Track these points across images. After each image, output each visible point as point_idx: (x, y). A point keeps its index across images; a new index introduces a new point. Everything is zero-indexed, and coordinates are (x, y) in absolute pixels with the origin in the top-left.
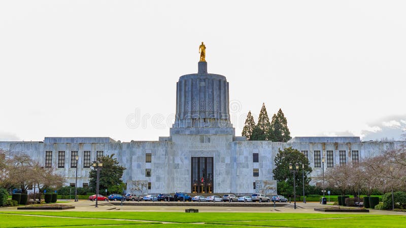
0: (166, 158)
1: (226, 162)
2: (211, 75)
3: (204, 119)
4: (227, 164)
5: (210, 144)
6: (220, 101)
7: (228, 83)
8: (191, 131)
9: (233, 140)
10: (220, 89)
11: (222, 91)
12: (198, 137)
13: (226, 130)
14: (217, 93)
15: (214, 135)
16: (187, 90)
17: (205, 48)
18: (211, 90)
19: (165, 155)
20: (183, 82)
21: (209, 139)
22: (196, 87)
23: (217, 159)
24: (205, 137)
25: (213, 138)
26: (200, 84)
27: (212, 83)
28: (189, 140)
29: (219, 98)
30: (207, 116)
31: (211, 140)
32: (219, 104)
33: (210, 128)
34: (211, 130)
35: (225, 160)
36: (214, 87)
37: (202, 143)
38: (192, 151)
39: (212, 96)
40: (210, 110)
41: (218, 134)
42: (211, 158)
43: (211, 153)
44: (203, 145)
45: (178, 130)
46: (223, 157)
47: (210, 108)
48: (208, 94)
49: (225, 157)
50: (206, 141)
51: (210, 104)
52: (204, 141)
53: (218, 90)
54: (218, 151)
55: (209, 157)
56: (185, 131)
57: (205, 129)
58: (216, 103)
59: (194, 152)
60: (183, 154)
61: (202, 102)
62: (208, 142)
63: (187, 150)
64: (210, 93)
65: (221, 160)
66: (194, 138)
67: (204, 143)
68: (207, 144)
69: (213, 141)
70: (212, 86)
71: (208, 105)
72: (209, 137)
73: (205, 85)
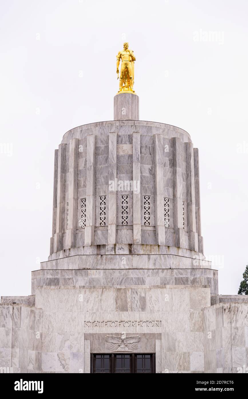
0: (13, 355)
2: (149, 126)
3: (130, 245)
5: (144, 316)
6: (174, 196)
7: (196, 151)
8: (91, 281)
9: (213, 302)
10: (173, 163)
11: (180, 170)
12: (110, 296)
13: (192, 278)
15: (158, 287)
16: (81, 167)
17: (133, 60)
18: (147, 167)
19: (13, 347)
20: (72, 147)
21: (143, 300)
22: (107, 159)
23: (166, 357)
24: (130, 294)
25: (154, 298)
26: (117, 148)
27: (150, 146)
28: (85, 304)
29: (171, 190)
30: (137, 238)
31: (148, 305)
32: (171, 206)
33: (146, 271)
34: (149, 276)
35: (189, 362)
36: (157, 157)
37: (121, 313)
38: (95, 336)
39: (152, 183)
40: (145, 222)
41: (168, 286)
42: (149, 356)
43: (147, 339)
44: (125, 316)
45: (56, 277)
46: (185, 353)
47: (147, 216)
48: (141, 178)
49: (189, 353)
50: (134, 306)
51: (147, 206)
52: (128, 306)
53: (168, 167)
54: (168, 335)
55: (142, 352)
56: (75, 281)
57: (133, 275)
58: (163, 202)
59: (100, 338)
60: (68, 343)
61: (123, 200)
62: (140, 310)
63: (79, 333)
64: (147, 174)
65: (179, 363)
66: (100, 296)
67: (127, 311)
68: (136, 315)
69: (154, 305)
70: (150, 154)
71: (141, 206)
72: (143, 295)
73: (131, 154)
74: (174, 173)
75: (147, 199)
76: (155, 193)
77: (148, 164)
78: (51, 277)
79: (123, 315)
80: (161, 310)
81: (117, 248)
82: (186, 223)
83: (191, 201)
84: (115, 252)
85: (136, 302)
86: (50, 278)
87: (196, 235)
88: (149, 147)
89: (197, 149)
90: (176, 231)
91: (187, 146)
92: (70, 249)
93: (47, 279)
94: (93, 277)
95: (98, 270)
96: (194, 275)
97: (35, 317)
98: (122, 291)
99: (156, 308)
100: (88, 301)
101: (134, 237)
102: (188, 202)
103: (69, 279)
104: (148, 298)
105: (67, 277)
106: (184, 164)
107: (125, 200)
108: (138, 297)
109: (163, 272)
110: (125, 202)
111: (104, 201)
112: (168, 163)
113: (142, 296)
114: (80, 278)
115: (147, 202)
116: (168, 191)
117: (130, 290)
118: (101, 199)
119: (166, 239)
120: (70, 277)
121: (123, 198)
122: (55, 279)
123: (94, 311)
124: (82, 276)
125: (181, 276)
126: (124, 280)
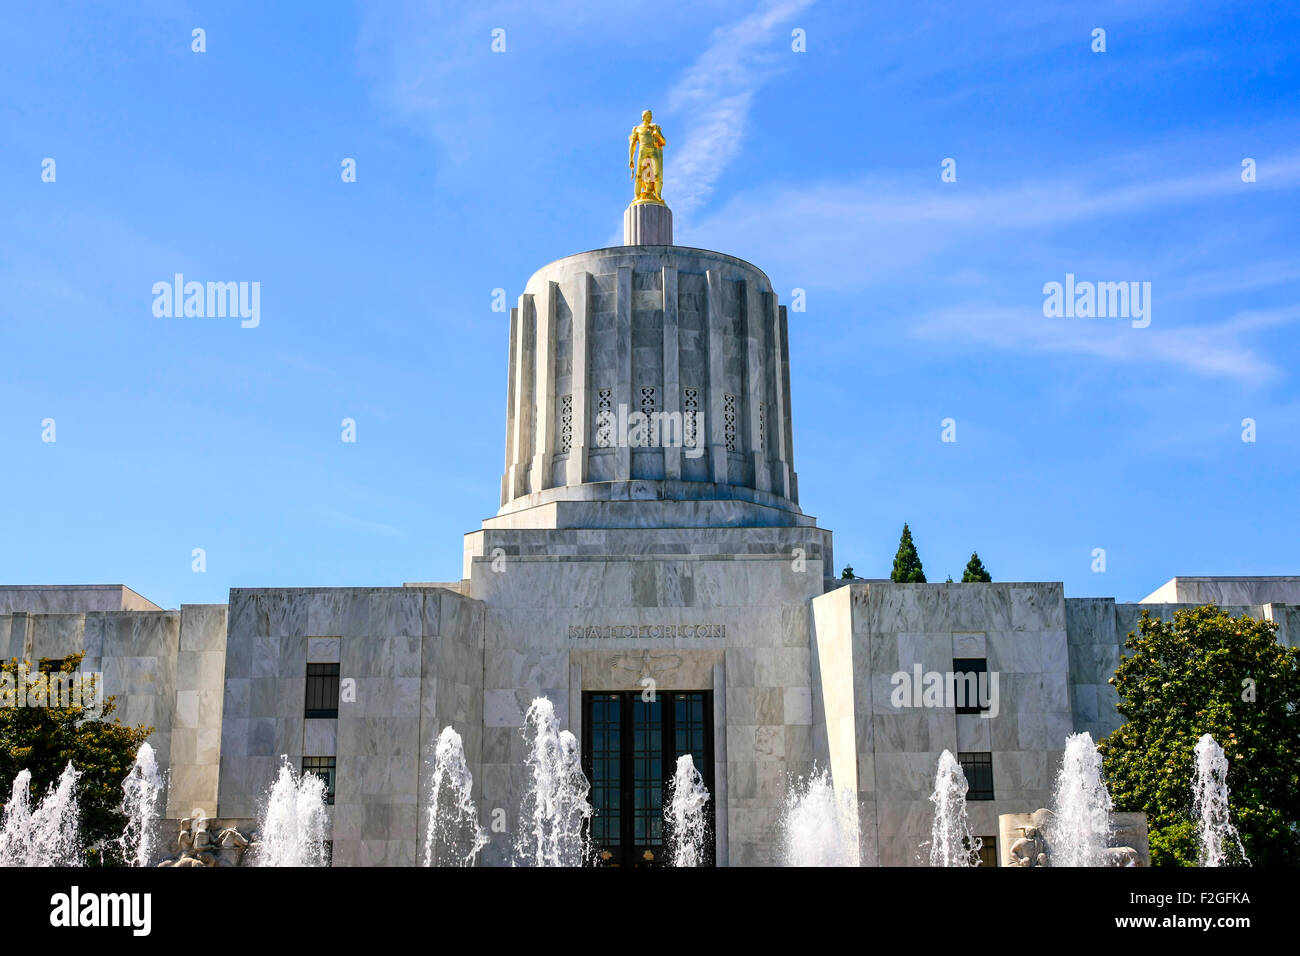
0: (423, 692)
1: (788, 719)
3: (660, 482)
4: (792, 727)
5: (691, 615)
6: (744, 390)
8: (583, 549)
10: (741, 329)
11: (754, 342)
12: (624, 573)
13: (783, 545)
14: (725, 350)
15: (716, 558)
16: (562, 336)
18: (692, 333)
19: (424, 675)
21: (687, 583)
22: (612, 319)
23: (734, 698)
24: (661, 573)
25: (709, 580)
26: (634, 298)
27: (697, 294)
28: (572, 592)
29: (737, 380)
30: (672, 469)
31: (698, 593)
32: (738, 411)
33: (690, 531)
34: (696, 541)
35: (782, 708)
36: (711, 315)
37: (643, 609)
38: (590, 655)
39: (701, 365)
41: (737, 556)
42: (700, 697)
43: (697, 663)
44: (651, 616)
45: (513, 544)
46: (772, 690)
48: (679, 354)
49: (781, 688)
50: (670, 596)
51: (691, 408)
52: (658, 595)
53: (731, 336)
54: (739, 654)
55: (685, 688)
56: (549, 551)
57: (663, 538)
58: (723, 403)
59: (602, 661)
60: (535, 671)
61: (644, 397)
62: (683, 604)
63: (559, 651)
64: (691, 347)
65: (761, 709)
66: (600, 578)
67: (656, 606)
68: (675, 614)
69: (710, 594)
70: (697, 310)
72: (688, 574)
73: (660, 308)
74: (743, 347)
75: (691, 395)
76: (706, 384)
77: (692, 329)
79: (647, 614)
80: (724, 604)
81: (633, 489)
82: (766, 445)
83: (776, 403)
84: (629, 495)
85: (673, 588)
87: (786, 468)
88: (695, 297)
89: (785, 307)
90: (748, 458)
91: (767, 297)
92: (539, 493)
94: (587, 543)
95: (595, 531)
96: (787, 540)
97: (469, 618)
98: (645, 565)
99: (714, 601)
100: (576, 587)
101: (667, 467)
102: (770, 404)
103: (539, 548)
104: (697, 581)
105: (535, 545)
106: (761, 332)
107: (648, 397)
108: (678, 577)
109: (724, 534)
110: (648, 400)
111: (608, 399)
112: (731, 328)
113: (686, 575)
114: (559, 547)
115: (691, 402)
116: (731, 382)
117: (662, 564)
118: (601, 396)
119: (730, 470)
120: (541, 544)
121: (644, 393)
123: (590, 606)
124: (565, 542)
125: (761, 542)
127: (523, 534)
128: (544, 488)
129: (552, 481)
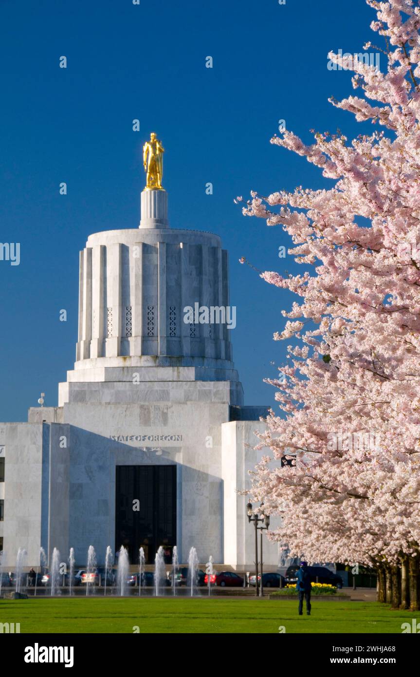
3: (156, 358)
12: (136, 410)
26: (144, 258)
27: (176, 255)
28: (111, 419)
31: (170, 420)
33: (170, 383)
34: (173, 388)
36: (183, 267)
39: (178, 293)
40: (171, 333)
45: (83, 389)
47: (173, 326)
48: (167, 288)
51: (173, 316)
53: (194, 276)
55: (164, 464)
56: (101, 393)
57: (157, 387)
60: (94, 457)
61: (149, 311)
63: (105, 447)
66: (124, 413)
70: (176, 264)
71: (167, 317)
73: (156, 263)
74: (200, 282)
75: (173, 309)
76: (180, 304)
77: (173, 274)
78: (78, 389)
79: (146, 430)
84: (140, 363)
86: (77, 391)
88: (175, 257)
90: (202, 340)
92: (96, 359)
93: (74, 391)
94: (119, 389)
95: (124, 383)
98: (145, 407)
99: (178, 423)
100: (113, 417)
103: (96, 391)
104: (169, 414)
105: (94, 389)
108: (161, 412)
112: (194, 273)
113: (164, 411)
114: (106, 391)
116: (194, 300)
117: (153, 407)
119: (191, 349)
120: (97, 389)
121: (149, 309)
122: (82, 391)
123: (119, 426)
126: (149, 392)
127: (88, 384)
128: (98, 357)
129: (102, 353)
